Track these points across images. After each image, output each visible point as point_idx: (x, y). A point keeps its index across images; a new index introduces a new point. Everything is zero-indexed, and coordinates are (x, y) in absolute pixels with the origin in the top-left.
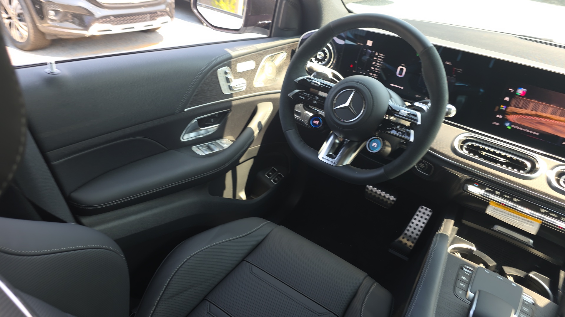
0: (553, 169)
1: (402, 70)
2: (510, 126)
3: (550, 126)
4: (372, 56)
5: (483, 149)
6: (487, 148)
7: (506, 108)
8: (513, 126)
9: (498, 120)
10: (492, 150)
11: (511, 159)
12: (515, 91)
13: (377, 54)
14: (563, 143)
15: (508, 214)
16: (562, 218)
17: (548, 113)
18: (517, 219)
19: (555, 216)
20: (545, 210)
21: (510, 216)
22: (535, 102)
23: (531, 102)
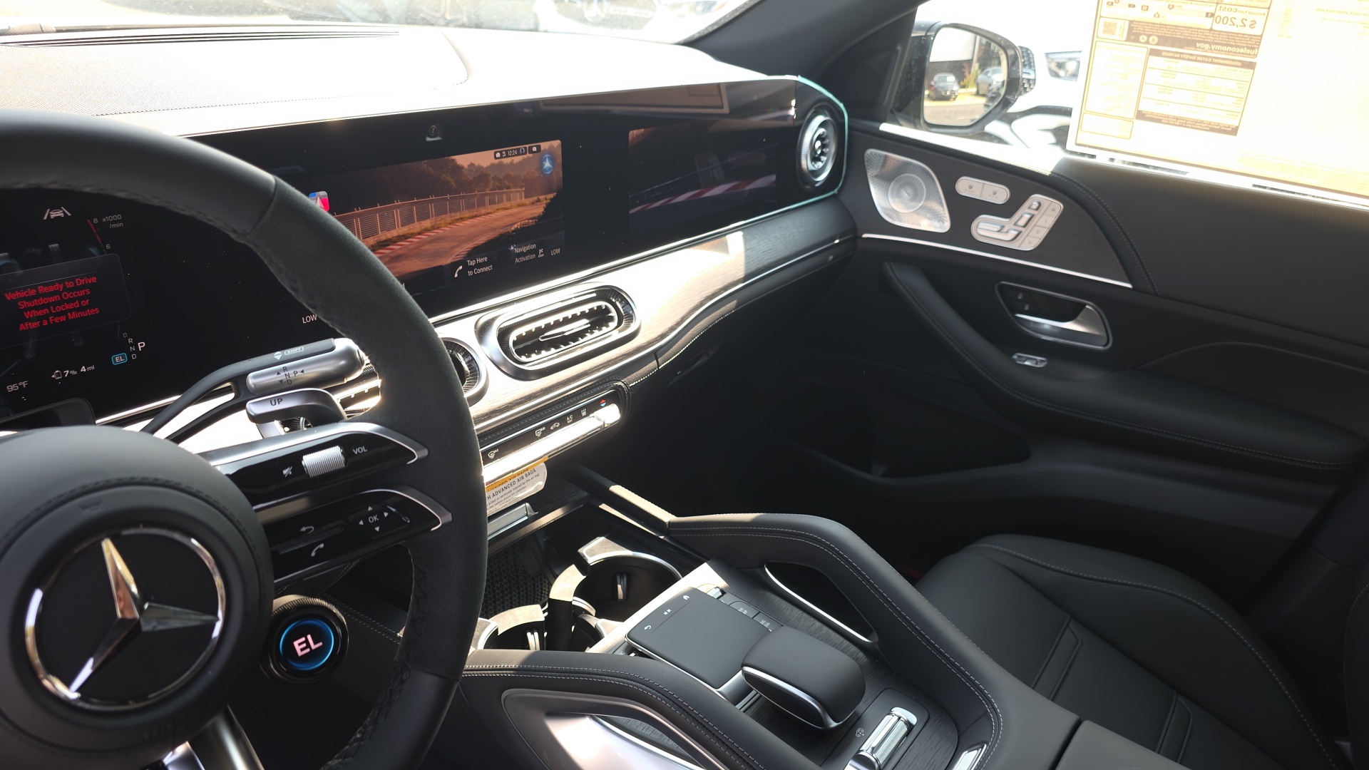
3: (416, 253)
14: (456, 276)
15: (494, 495)
16: (568, 418)
17: (398, 226)
18: (511, 488)
19: (558, 426)
20: (541, 430)
21: (499, 495)
22: (361, 213)
23: (353, 216)
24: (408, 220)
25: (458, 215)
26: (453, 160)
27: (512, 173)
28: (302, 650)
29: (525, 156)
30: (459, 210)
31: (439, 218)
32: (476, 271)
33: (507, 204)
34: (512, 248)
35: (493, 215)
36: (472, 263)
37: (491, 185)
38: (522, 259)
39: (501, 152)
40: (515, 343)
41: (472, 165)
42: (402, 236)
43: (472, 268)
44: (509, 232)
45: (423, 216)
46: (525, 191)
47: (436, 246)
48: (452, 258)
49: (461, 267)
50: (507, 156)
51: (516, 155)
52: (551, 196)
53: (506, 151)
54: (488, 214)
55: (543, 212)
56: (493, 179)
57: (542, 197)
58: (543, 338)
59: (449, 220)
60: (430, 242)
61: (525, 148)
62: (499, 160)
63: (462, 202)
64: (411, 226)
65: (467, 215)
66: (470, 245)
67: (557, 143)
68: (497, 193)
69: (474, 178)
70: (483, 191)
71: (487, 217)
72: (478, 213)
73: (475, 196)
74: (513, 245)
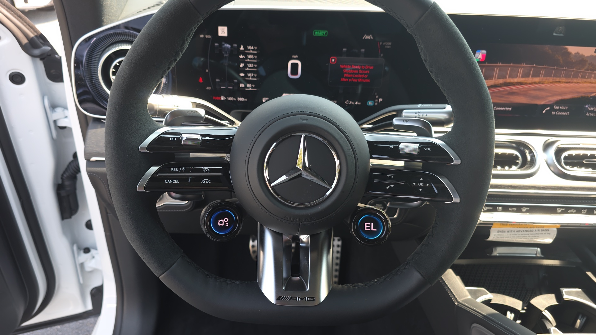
1: (295, 66)
3: (525, 94)
4: (235, 53)
13: (242, 48)
14: (544, 112)
15: (517, 231)
16: (583, 210)
17: (519, 77)
18: (529, 233)
19: (574, 212)
20: (561, 209)
21: (520, 233)
22: (500, 66)
23: (496, 66)
24: (526, 75)
25: (558, 79)
26: (566, 49)
28: (367, 228)
30: (560, 77)
31: (545, 78)
32: (558, 113)
34: (587, 106)
35: (581, 85)
36: (557, 108)
37: (586, 67)
38: (591, 114)
40: (565, 158)
41: (578, 53)
42: (519, 83)
43: (556, 110)
44: (588, 97)
45: (536, 75)
47: (538, 93)
48: (545, 102)
49: (548, 108)
54: (578, 83)
56: (589, 64)
58: (586, 161)
59: (551, 80)
60: (534, 90)
63: (563, 73)
64: (527, 79)
65: (564, 81)
66: (559, 98)
68: (589, 73)
69: (576, 61)
70: (579, 69)
71: (577, 85)
72: (572, 81)
73: (573, 71)
74: (588, 105)
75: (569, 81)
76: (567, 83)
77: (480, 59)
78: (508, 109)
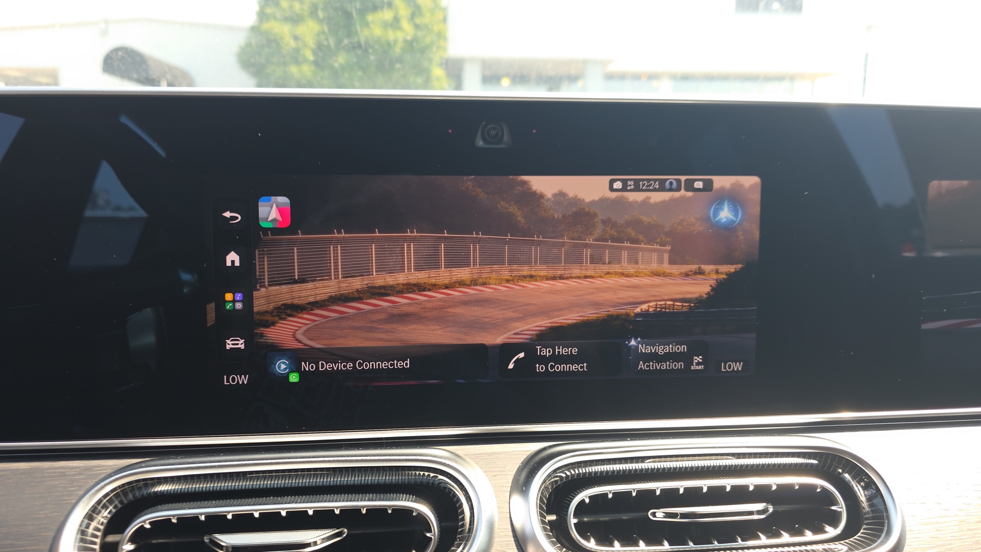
0: (521, 484)
2: (297, 369)
3: (439, 316)
5: (220, 524)
6: (230, 510)
7: (248, 301)
8: (306, 367)
9: (236, 361)
10: (256, 509)
11: (349, 516)
12: (251, 215)
14: (511, 366)
17: (410, 269)
22: (344, 239)
23: (330, 241)
24: (428, 262)
25: (525, 270)
26: (525, 183)
27: (646, 219)
29: (677, 194)
30: (528, 262)
31: (487, 269)
32: (552, 367)
33: (631, 269)
34: (633, 343)
35: (598, 282)
36: (547, 352)
37: (598, 232)
38: (654, 366)
39: (624, 182)
40: (581, 510)
41: (561, 194)
42: (415, 285)
43: (544, 360)
44: (628, 315)
45: (458, 260)
46: (671, 252)
47: (476, 312)
48: (506, 335)
49: (522, 355)
50: (637, 189)
51: (655, 190)
52: (732, 268)
53: (637, 182)
54: (586, 277)
55: (708, 294)
56: (604, 222)
57: (707, 268)
59: (506, 274)
60: (465, 303)
61: (679, 181)
62: (620, 194)
63: (536, 251)
64: (433, 273)
65: (543, 273)
66: (544, 323)
67: (751, 182)
68: (610, 247)
69: (564, 216)
70: (579, 239)
71: (584, 283)
72: (567, 273)
73: (563, 244)
74: (636, 339)
75: (559, 272)
76: (554, 278)
77: (274, 220)
78: (399, 364)
